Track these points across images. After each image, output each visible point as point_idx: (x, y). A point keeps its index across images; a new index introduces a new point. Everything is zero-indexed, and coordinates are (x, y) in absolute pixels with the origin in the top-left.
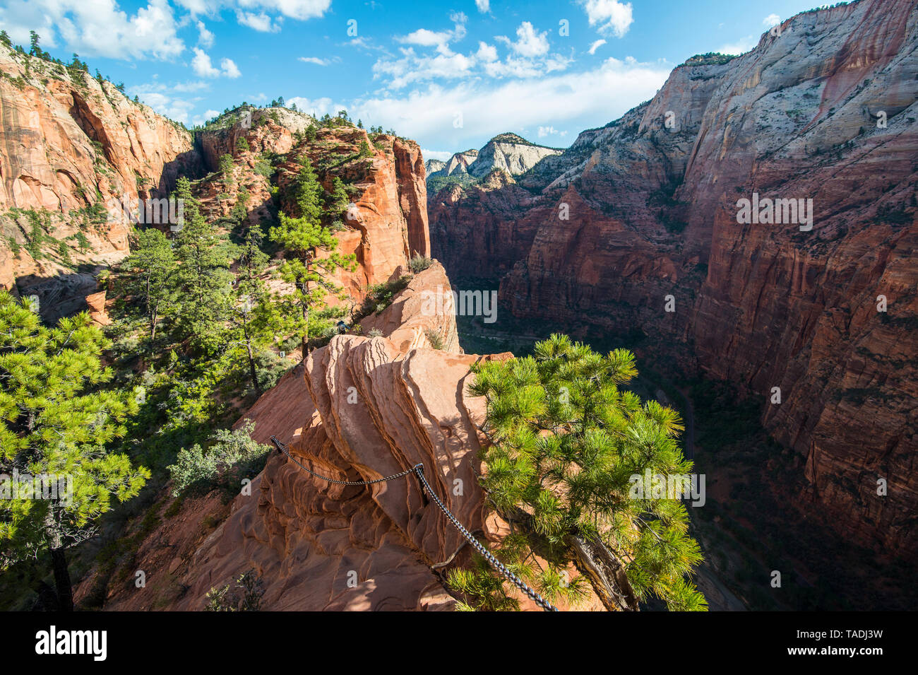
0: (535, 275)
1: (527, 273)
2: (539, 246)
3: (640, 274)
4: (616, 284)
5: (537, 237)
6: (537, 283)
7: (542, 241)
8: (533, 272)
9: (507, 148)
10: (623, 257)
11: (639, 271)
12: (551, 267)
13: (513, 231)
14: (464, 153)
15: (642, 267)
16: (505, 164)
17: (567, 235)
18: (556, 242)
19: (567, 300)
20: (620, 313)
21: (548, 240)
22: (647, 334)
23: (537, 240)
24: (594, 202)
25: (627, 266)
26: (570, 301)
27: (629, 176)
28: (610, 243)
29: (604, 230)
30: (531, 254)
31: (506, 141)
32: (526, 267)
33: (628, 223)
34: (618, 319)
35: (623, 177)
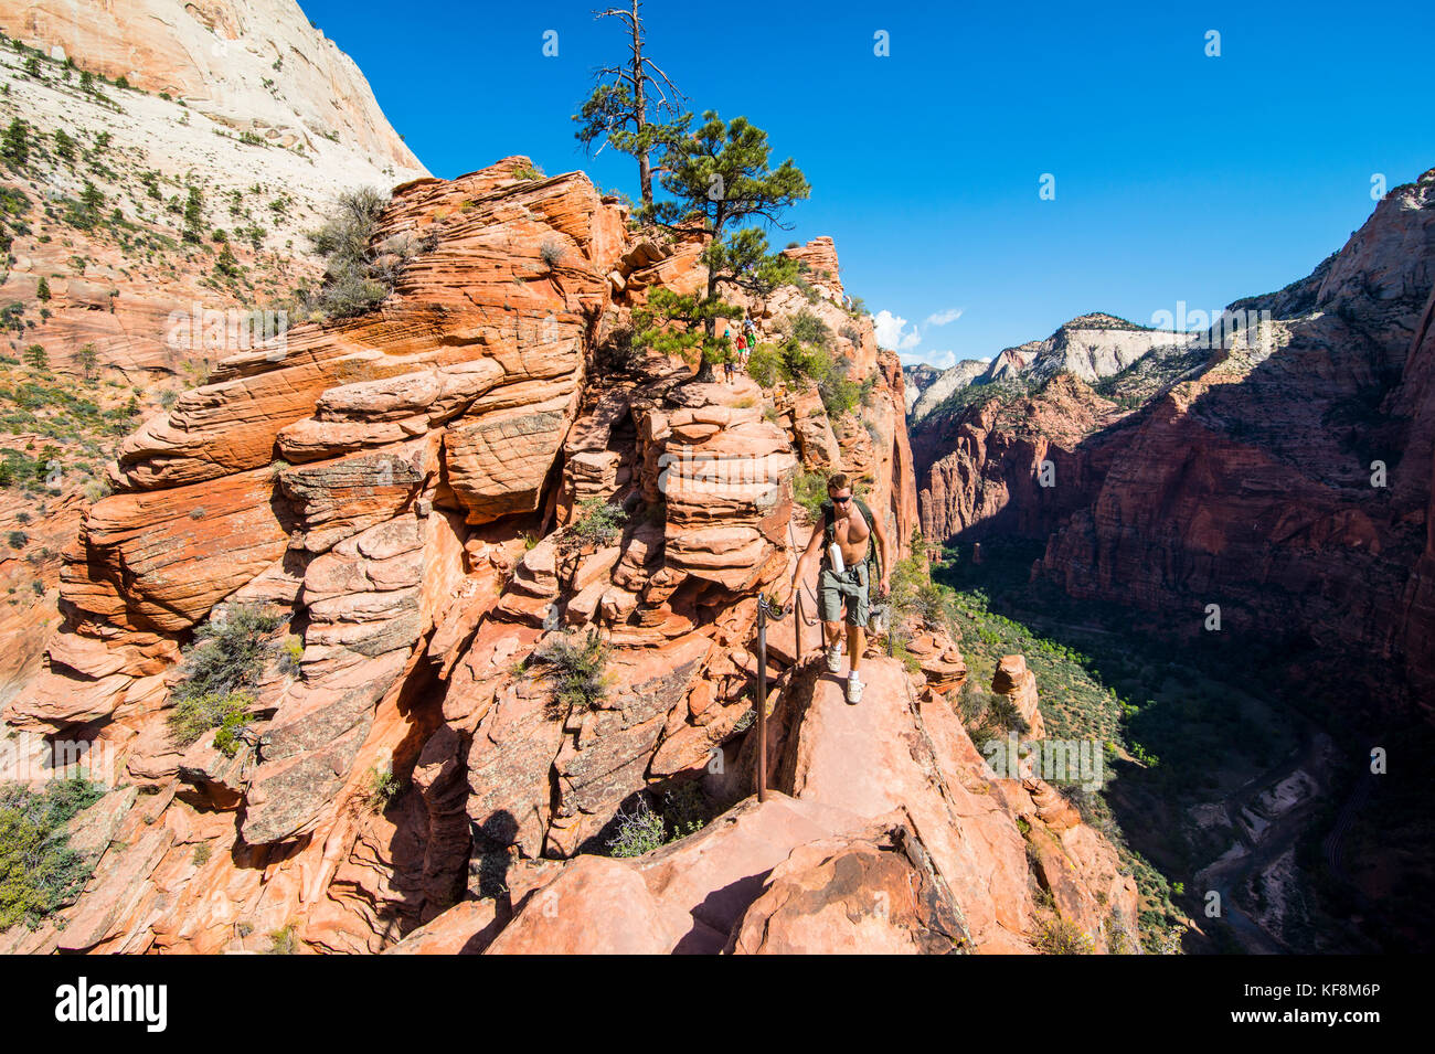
0: (1106, 532)
1: (1094, 530)
2: (1113, 487)
3: (1307, 538)
4: (1259, 553)
5: (1109, 474)
6: (1109, 545)
7: (1118, 480)
8: (1104, 528)
9: (1091, 337)
10: (1271, 508)
11: (1304, 532)
12: (1135, 521)
13: (1084, 466)
14: (1019, 349)
15: (1309, 526)
16: (1087, 362)
17: (1163, 471)
18: (1143, 482)
19: (1165, 575)
20: (1266, 602)
21: (1128, 478)
22: (1318, 642)
23: (1111, 478)
24: (1214, 420)
25: (1280, 524)
26: (1170, 577)
27: (1291, 376)
28: (1244, 484)
29: (1232, 464)
30: (1100, 500)
31: (1091, 326)
32: (1091, 519)
33: (1279, 451)
34: (1261, 613)
35: (1277, 377)
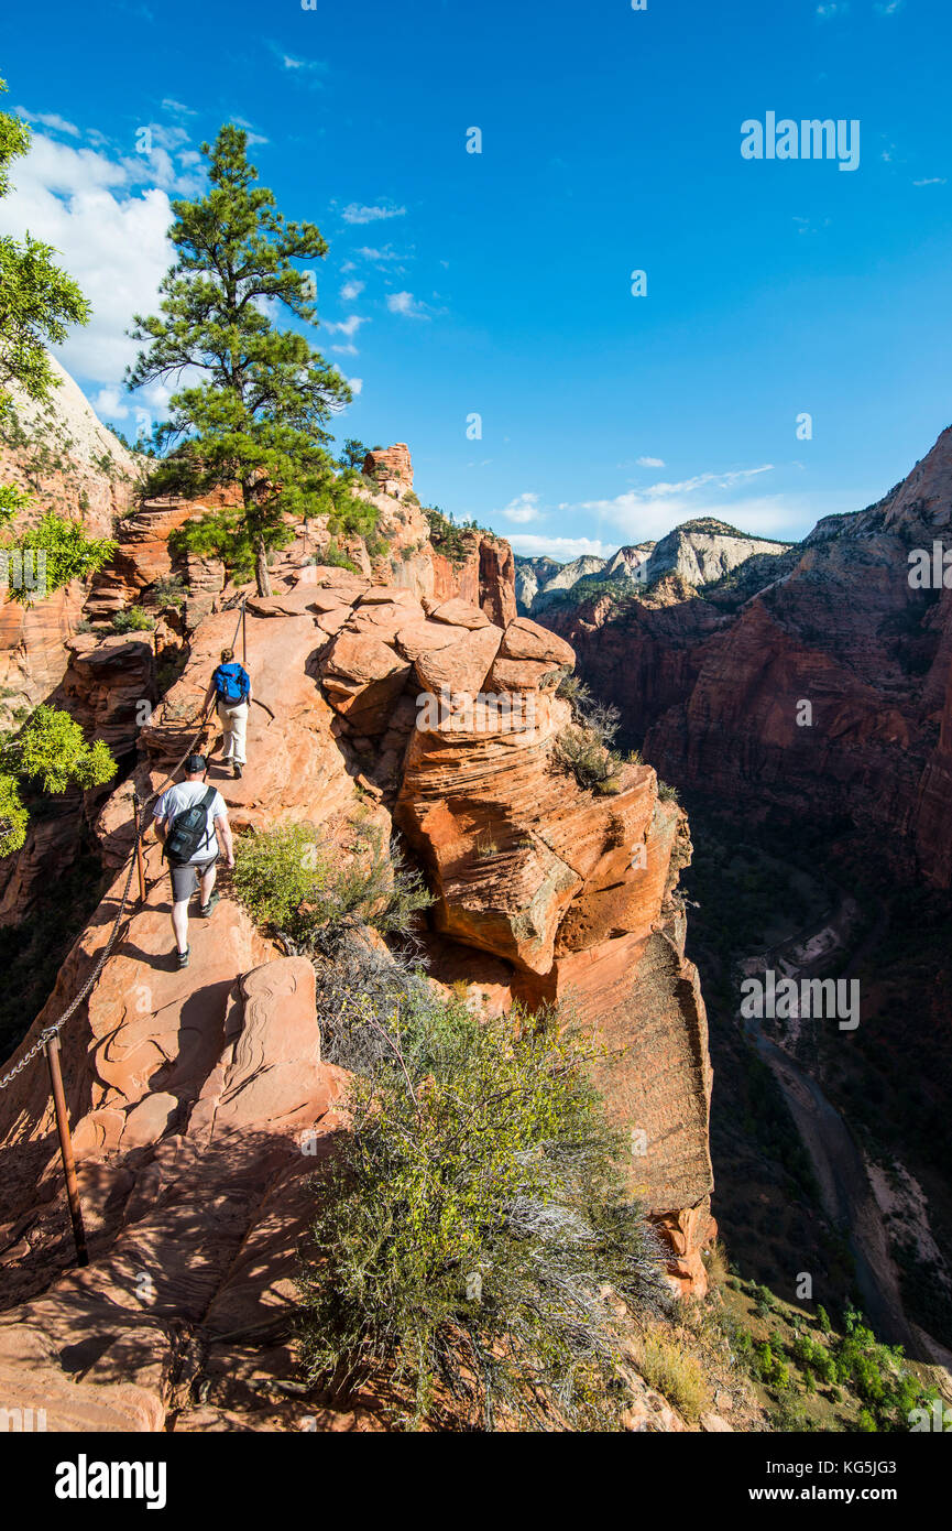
0: (696, 726)
1: (686, 725)
2: (705, 684)
3: (857, 735)
4: (819, 747)
5: (702, 672)
6: (698, 738)
7: (709, 678)
8: (693, 723)
9: (701, 541)
10: (830, 707)
11: (854, 729)
12: (721, 716)
13: (683, 665)
14: (636, 547)
15: (859, 723)
16: (695, 565)
17: (747, 671)
18: (730, 680)
19: (742, 766)
20: (820, 790)
21: (718, 676)
22: (857, 824)
23: (703, 676)
24: (792, 625)
25: (836, 721)
26: (747, 768)
27: (858, 589)
28: (811, 685)
29: (803, 667)
30: (693, 696)
31: (700, 531)
32: (685, 714)
33: (841, 657)
34: (816, 800)
35: (847, 589)
